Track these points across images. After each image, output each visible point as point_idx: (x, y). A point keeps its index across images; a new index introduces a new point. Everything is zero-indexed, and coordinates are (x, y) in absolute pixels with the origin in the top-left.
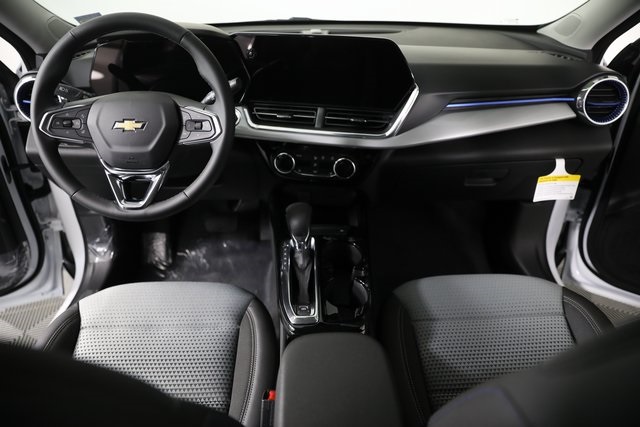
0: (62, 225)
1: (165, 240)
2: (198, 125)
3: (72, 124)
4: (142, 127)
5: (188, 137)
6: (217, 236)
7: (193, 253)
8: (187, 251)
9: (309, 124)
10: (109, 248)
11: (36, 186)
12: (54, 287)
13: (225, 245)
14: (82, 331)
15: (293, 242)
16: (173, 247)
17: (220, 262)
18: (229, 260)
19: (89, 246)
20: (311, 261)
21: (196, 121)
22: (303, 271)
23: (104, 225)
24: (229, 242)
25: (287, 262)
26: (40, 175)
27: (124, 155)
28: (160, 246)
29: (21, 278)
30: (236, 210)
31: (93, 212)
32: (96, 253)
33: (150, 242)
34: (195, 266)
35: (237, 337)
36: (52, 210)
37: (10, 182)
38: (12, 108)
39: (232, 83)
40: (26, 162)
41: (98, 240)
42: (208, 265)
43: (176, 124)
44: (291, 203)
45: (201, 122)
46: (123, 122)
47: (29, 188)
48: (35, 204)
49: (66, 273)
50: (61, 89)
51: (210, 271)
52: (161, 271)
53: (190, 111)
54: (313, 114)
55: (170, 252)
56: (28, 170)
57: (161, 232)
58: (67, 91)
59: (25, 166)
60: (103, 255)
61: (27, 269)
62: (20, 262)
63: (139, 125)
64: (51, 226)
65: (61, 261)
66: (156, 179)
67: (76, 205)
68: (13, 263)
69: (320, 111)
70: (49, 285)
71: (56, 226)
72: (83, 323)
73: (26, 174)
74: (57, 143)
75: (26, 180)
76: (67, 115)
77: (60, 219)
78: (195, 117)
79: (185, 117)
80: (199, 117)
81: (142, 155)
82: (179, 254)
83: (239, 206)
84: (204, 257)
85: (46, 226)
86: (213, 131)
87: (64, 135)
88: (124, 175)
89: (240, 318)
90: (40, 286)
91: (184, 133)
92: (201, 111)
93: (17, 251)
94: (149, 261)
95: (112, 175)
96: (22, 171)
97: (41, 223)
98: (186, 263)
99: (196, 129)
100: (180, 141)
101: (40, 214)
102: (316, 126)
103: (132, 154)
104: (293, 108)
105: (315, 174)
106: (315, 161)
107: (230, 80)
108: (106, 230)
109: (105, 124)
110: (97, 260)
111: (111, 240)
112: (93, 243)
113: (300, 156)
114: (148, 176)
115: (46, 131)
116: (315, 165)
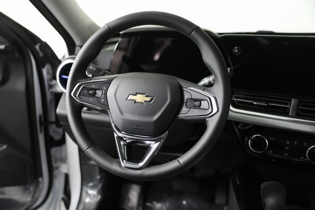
0: (68, 168)
1: (139, 190)
2: (196, 103)
3: (95, 93)
4: (151, 100)
5: (186, 113)
7: (159, 205)
8: (155, 203)
9: (284, 112)
10: (99, 193)
11: (57, 137)
13: (184, 202)
19: (84, 188)
21: (196, 100)
23: (98, 173)
24: (189, 200)
26: (60, 130)
28: (134, 196)
29: (35, 202)
31: (93, 162)
32: (87, 194)
33: (127, 191)
36: (64, 156)
37: (41, 132)
38: (54, 82)
40: (54, 120)
41: (91, 184)
43: (179, 101)
45: (200, 101)
46: (136, 95)
47: (52, 138)
48: (54, 151)
50: (91, 67)
53: (191, 91)
54: (287, 104)
55: (141, 202)
56: (54, 126)
58: (95, 69)
59: (52, 123)
60: (93, 197)
61: (37, 199)
62: (35, 192)
63: (148, 99)
64: (61, 168)
65: (61, 195)
66: (154, 146)
68: (30, 193)
69: (293, 101)
71: (64, 169)
73: (53, 129)
74: (82, 106)
75: (51, 133)
76: (93, 86)
78: (195, 96)
79: (187, 96)
80: (198, 97)
82: (148, 204)
85: (57, 168)
86: (210, 110)
87: (88, 101)
88: (128, 138)
91: (184, 109)
92: (201, 91)
93: (34, 184)
95: (120, 138)
96: (50, 126)
97: (54, 165)
99: (195, 107)
100: (180, 116)
101: (55, 158)
102: (290, 114)
103: (139, 122)
104: (267, 98)
105: (286, 156)
106: (288, 145)
107: (228, 67)
108: (99, 177)
109: (121, 96)
110: (87, 200)
111: (100, 186)
112: (87, 186)
113: (273, 139)
114: (148, 142)
115: (76, 97)
116: (287, 148)
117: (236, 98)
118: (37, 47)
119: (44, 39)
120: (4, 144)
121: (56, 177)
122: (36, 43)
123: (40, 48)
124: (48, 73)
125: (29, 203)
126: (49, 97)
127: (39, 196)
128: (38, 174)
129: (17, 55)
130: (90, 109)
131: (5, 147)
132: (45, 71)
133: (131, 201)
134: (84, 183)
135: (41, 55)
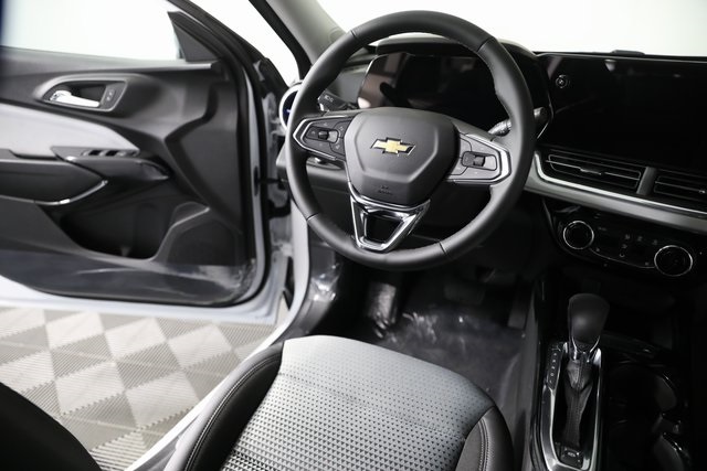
0: (293, 250)
1: (393, 294)
2: (479, 159)
3: (328, 136)
4: (407, 152)
5: (461, 174)
6: (454, 307)
7: (422, 319)
8: (415, 315)
9: (628, 188)
10: (333, 289)
11: (279, 204)
12: (269, 314)
13: (461, 320)
14: (278, 377)
15: (571, 347)
16: (400, 305)
17: (450, 338)
18: (462, 340)
19: (313, 280)
20: (592, 382)
21: (477, 155)
22: (578, 393)
23: (333, 260)
24: (467, 317)
25: (553, 373)
26: (284, 194)
27: (377, 182)
28: (385, 301)
29: (246, 291)
30: (486, 280)
31: (326, 244)
32: (318, 290)
33: (376, 293)
34: (419, 334)
35: (459, 454)
36: (287, 233)
37: (256, 194)
39: (537, 113)
40: (275, 176)
41: (323, 276)
42: (435, 338)
43: (450, 154)
44: (580, 292)
45: (484, 156)
46: (386, 141)
47: (271, 204)
48: (273, 223)
49: (283, 302)
50: (326, 97)
51: (435, 346)
52: (381, 330)
53: (472, 141)
54: (637, 175)
55: (395, 310)
56: (275, 186)
57: (392, 284)
58: (331, 100)
59: (273, 181)
60: (324, 294)
61: (248, 288)
62: (245, 277)
63: (404, 148)
64: (282, 249)
65: (282, 288)
66: (408, 220)
67: (311, 233)
68: (238, 278)
69: (648, 171)
70: (264, 310)
71: (286, 250)
72: (283, 369)
73: (273, 189)
74: (308, 154)
75: (271, 196)
76: (325, 125)
77: (292, 244)
78: (477, 148)
79: (464, 148)
80: (482, 150)
81: (399, 185)
82: (405, 315)
83: (492, 277)
84: (434, 327)
85: (277, 248)
86: (498, 172)
87: (317, 147)
88: (372, 206)
89: (468, 427)
90: (257, 308)
91: (458, 168)
92: (487, 142)
93: (244, 267)
94: (370, 314)
95: (360, 206)
96: (269, 186)
97: (274, 243)
98: (410, 329)
99: (475, 165)
100: (451, 177)
101: (275, 234)
102: (638, 192)
103: (386, 182)
104: (606, 163)
105: (621, 259)
106: (626, 242)
107: (536, 107)
108: (334, 267)
109: (364, 142)
110: (316, 298)
111: (335, 280)
112: (317, 278)
113: (604, 229)
114: (398, 214)
115: (299, 139)
116: (625, 247)
117: (552, 159)
118: (256, 66)
119: (266, 54)
120: (206, 205)
121: (275, 260)
122: (255, 61)
123: (260, 67)
124: (270, 106)
125: (237, 292)
126: (270, 142)
127: (251, 284)
128: (250, 253)
129: (227, 78)
130: (324, 161)
131: (207, 210)
132: (265, 103)
133: (381, 309)
134: (313, 272)
135: (262, 78)
